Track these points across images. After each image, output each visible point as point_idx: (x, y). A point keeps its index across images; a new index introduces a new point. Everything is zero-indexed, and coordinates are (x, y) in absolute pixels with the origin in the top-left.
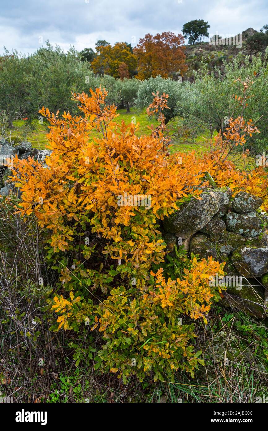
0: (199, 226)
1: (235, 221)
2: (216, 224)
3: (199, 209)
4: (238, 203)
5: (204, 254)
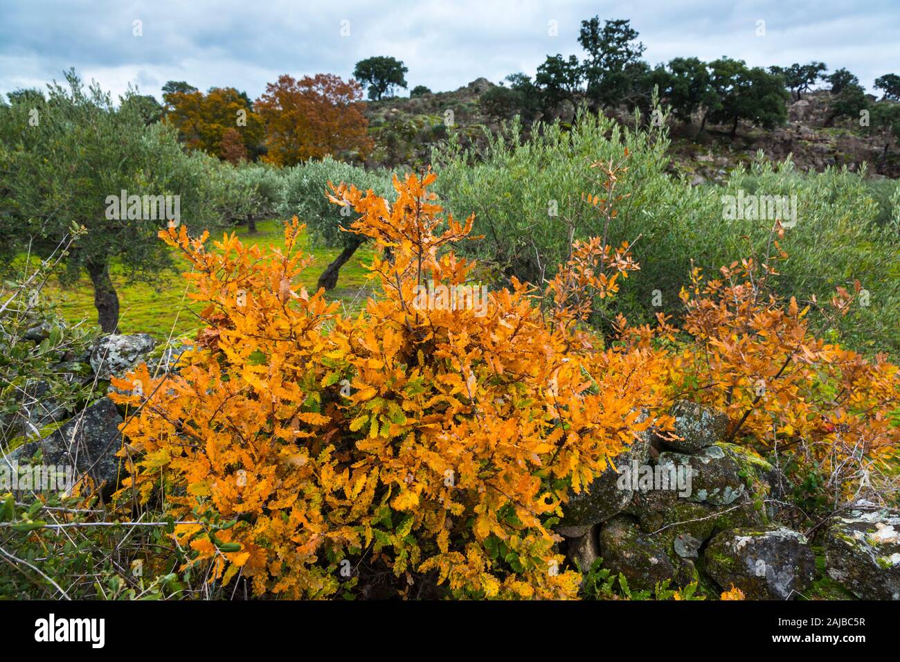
4: (685, 428)
5: (645, 571)
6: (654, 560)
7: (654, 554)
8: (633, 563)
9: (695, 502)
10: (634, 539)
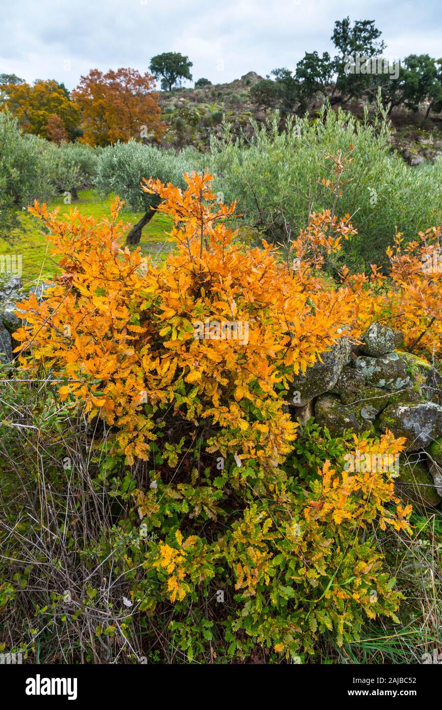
0: (331, 384)
1: (372, 368)
2: (351, 378)
4: (375, 341)
5: (341, 426)
6: (347, 420)
7: (347, 416)
8: (334, 421)
9: (378, 387)
10: (336, 408)
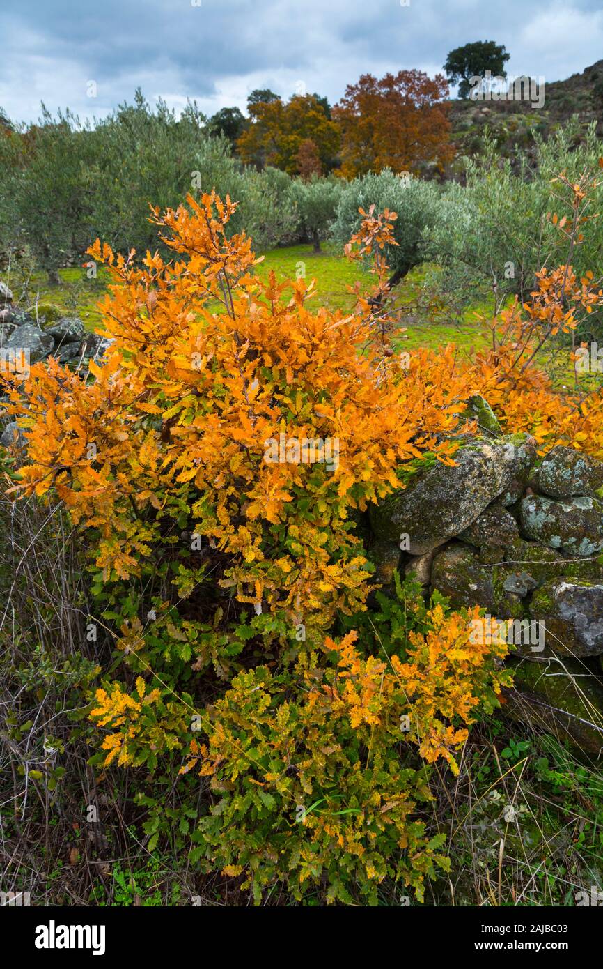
0: (452, 528)
1: (542, 516)
2: (495, 524)
3: (454, 486)
4: (551, 473)
5: (465, 595)
6: (474, 587)
8: (452, 584)
9: (549, 547)
